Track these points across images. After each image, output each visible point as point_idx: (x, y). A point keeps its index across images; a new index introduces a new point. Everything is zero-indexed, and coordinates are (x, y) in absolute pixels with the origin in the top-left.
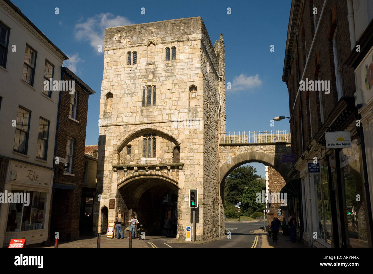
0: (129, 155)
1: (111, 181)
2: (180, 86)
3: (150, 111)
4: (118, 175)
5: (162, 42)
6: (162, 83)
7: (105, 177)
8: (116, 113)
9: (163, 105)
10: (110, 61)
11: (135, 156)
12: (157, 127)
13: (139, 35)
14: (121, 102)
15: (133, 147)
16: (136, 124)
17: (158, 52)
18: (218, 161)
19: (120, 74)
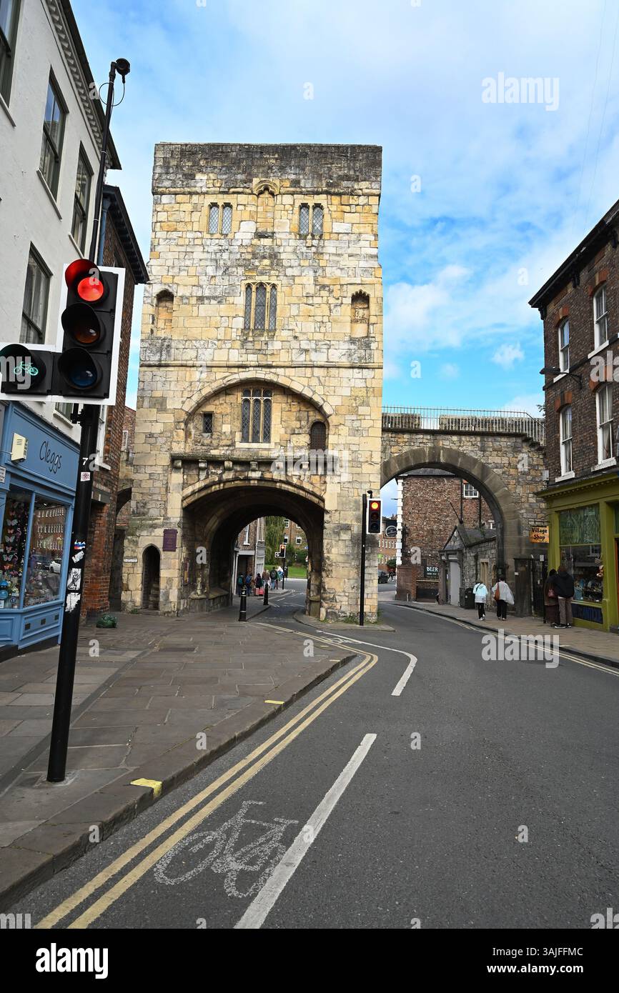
0: (207, 434)
1: (167, 491)
2: (333, 291)
3: (263, 339)
4: (185, 477)
5: (292, 189)
6: (291, 282)
7: (152, 481)
8: (182, 338)
9: (292, 330)
10: (166, 220)
11: (223, 437)
12: (278, 375)
13: (239, 168)
14: (195, 314)
15: (218, 416)
16: (228, 367)
17: (283, 212)
19: (193, 252)
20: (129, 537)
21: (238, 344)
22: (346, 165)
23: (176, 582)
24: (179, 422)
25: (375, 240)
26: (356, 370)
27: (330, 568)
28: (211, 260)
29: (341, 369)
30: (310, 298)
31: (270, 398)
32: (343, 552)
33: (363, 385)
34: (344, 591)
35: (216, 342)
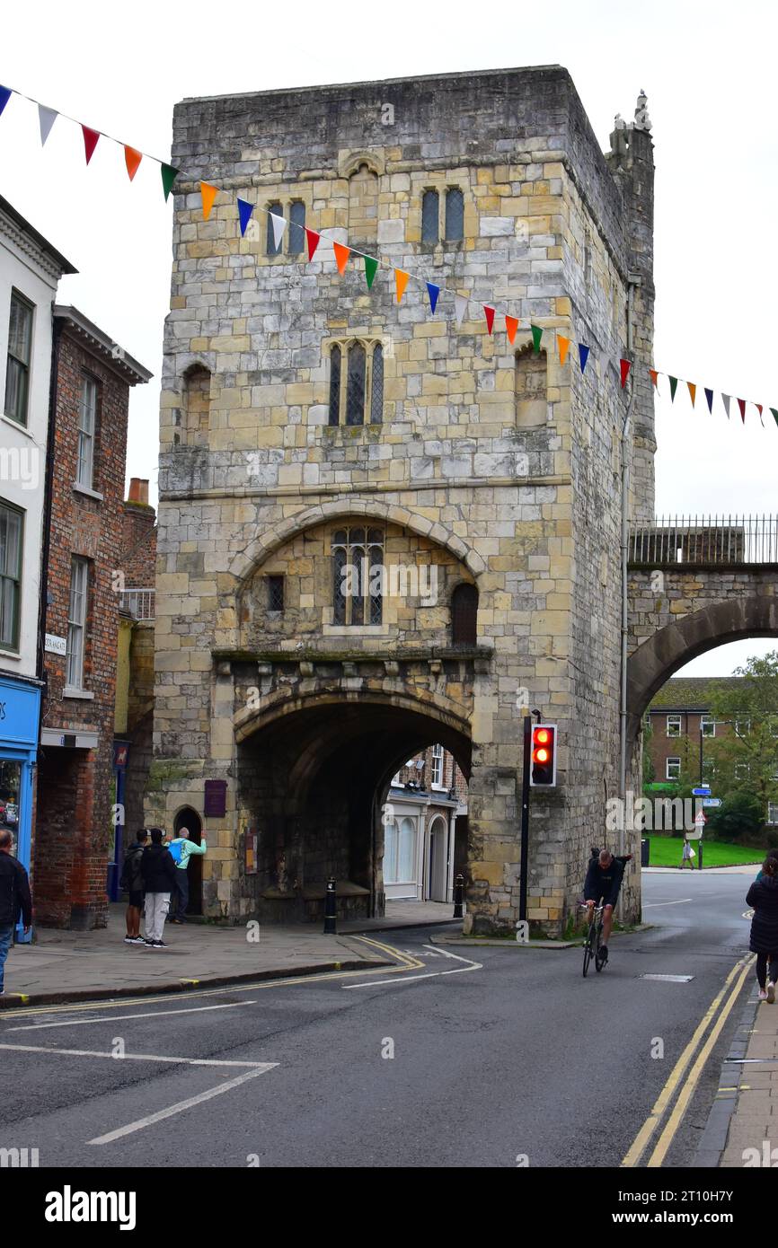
0: (276, 613)
1: (209, 714)
2: (481, 346)
3: (360, 442)
5: (406, 164)
6: (408, 334)
7: (184, 698)
8: (225, 448)
9: (410, 423)
10: (195, 237)
11: (302, 617)
12: (388, 505)
13: (314, 131)
14: (246, 403)
15: (293, 580)
16: (304, 495)
17: (392, 206)
18: (622, 633)
19: (240, 293)
20: (151, 794)
21: (319, 451)
22: (501, 110)
23: (229, 869)
24: (225, 596)
25: (556, 245)
26: (524, 490)
27: (479, 845)
28: (271, 304)
29: (497, 490)
30: (441, 362)
31: (379, 544)
32: (502, 817)
33: (537, 516)
34: (503, 884)
35: (282, 452)
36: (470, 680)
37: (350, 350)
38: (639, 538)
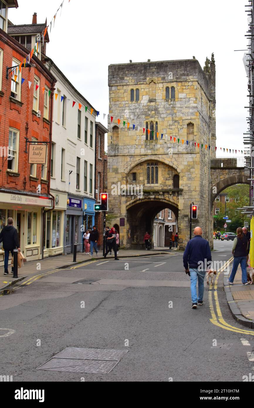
0: (134, 181)
1: (120, 204)
2: (179, 123)
3: (153, 144)
4: (127, 198)
5: (162, 81)
6: (163, 120)
7: (114, 200)
8: (123, 145)
9: (164, 140)
10: (114, 97)
11: (140, 182)
12: (160, 158)
13: (141, 73)
14: (127, 135)
15: (138, 174)
16: (141, 155)
17: (159, 91)
18: (209, 183)
19: (125, 110)
20: (108, 221)
21: (144, 146)
22: (183, 69)
23: (126, 237)
24: (123, 178)
25: (196, 100)
26: (189, 155)
27: (180, 231)
28: (132, 113)
29: (183, 154)
30: (171, 126)
31: (157, 166)
32: (185, 225)
33: (192, 160)
34: (186, 239)
35: (135, 146)
36: (178, 196)
37: (150, 123)
38: (213, 161)
